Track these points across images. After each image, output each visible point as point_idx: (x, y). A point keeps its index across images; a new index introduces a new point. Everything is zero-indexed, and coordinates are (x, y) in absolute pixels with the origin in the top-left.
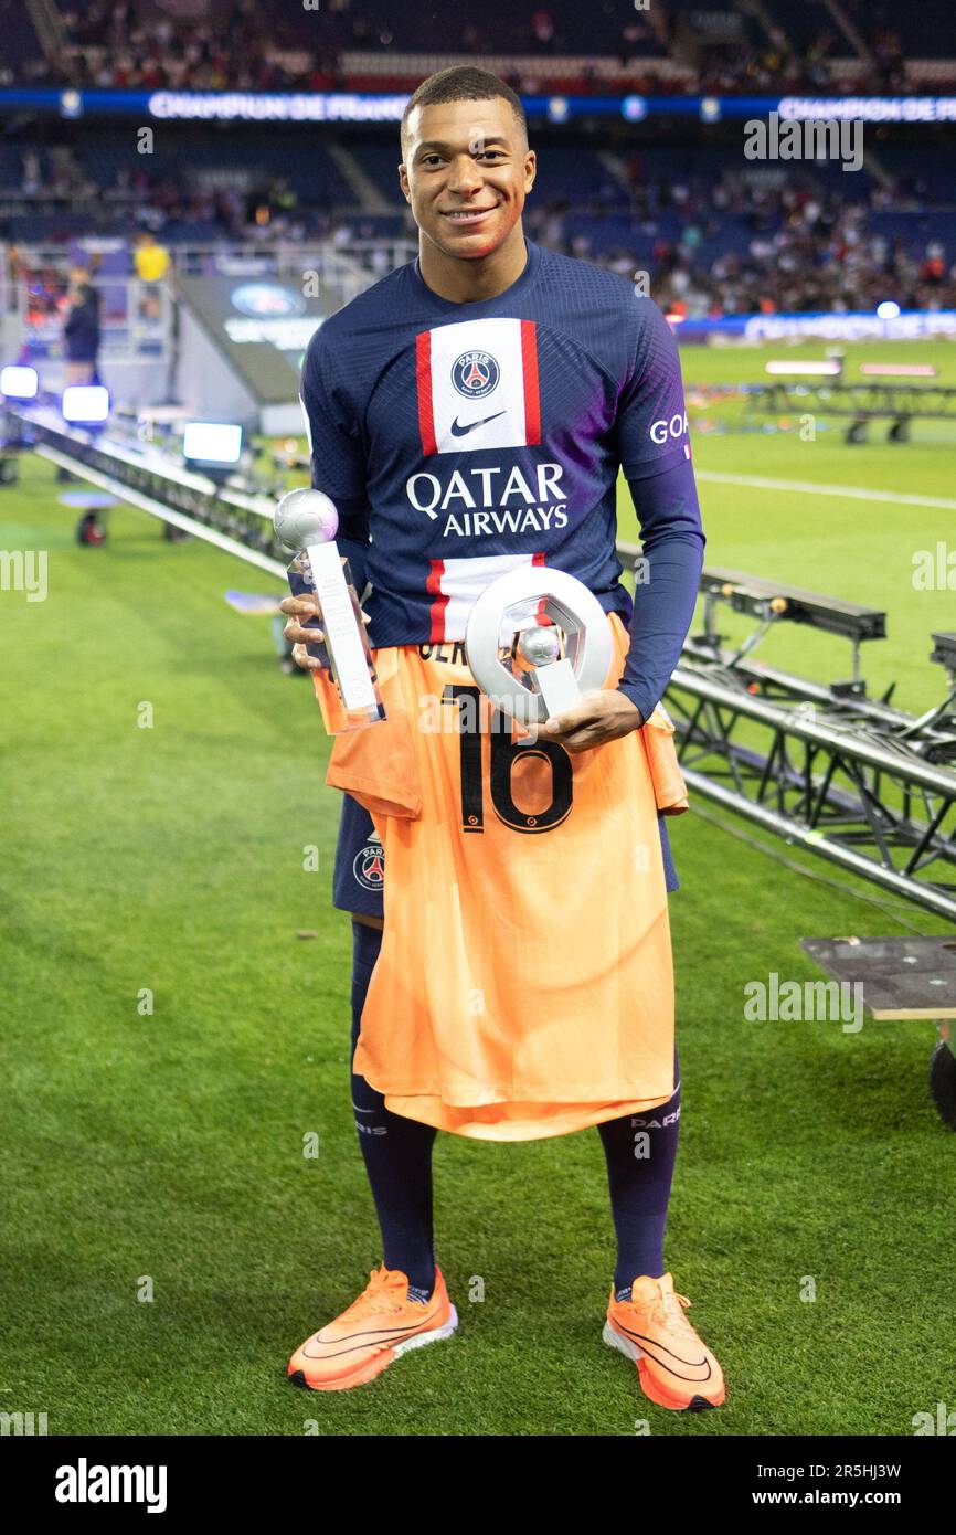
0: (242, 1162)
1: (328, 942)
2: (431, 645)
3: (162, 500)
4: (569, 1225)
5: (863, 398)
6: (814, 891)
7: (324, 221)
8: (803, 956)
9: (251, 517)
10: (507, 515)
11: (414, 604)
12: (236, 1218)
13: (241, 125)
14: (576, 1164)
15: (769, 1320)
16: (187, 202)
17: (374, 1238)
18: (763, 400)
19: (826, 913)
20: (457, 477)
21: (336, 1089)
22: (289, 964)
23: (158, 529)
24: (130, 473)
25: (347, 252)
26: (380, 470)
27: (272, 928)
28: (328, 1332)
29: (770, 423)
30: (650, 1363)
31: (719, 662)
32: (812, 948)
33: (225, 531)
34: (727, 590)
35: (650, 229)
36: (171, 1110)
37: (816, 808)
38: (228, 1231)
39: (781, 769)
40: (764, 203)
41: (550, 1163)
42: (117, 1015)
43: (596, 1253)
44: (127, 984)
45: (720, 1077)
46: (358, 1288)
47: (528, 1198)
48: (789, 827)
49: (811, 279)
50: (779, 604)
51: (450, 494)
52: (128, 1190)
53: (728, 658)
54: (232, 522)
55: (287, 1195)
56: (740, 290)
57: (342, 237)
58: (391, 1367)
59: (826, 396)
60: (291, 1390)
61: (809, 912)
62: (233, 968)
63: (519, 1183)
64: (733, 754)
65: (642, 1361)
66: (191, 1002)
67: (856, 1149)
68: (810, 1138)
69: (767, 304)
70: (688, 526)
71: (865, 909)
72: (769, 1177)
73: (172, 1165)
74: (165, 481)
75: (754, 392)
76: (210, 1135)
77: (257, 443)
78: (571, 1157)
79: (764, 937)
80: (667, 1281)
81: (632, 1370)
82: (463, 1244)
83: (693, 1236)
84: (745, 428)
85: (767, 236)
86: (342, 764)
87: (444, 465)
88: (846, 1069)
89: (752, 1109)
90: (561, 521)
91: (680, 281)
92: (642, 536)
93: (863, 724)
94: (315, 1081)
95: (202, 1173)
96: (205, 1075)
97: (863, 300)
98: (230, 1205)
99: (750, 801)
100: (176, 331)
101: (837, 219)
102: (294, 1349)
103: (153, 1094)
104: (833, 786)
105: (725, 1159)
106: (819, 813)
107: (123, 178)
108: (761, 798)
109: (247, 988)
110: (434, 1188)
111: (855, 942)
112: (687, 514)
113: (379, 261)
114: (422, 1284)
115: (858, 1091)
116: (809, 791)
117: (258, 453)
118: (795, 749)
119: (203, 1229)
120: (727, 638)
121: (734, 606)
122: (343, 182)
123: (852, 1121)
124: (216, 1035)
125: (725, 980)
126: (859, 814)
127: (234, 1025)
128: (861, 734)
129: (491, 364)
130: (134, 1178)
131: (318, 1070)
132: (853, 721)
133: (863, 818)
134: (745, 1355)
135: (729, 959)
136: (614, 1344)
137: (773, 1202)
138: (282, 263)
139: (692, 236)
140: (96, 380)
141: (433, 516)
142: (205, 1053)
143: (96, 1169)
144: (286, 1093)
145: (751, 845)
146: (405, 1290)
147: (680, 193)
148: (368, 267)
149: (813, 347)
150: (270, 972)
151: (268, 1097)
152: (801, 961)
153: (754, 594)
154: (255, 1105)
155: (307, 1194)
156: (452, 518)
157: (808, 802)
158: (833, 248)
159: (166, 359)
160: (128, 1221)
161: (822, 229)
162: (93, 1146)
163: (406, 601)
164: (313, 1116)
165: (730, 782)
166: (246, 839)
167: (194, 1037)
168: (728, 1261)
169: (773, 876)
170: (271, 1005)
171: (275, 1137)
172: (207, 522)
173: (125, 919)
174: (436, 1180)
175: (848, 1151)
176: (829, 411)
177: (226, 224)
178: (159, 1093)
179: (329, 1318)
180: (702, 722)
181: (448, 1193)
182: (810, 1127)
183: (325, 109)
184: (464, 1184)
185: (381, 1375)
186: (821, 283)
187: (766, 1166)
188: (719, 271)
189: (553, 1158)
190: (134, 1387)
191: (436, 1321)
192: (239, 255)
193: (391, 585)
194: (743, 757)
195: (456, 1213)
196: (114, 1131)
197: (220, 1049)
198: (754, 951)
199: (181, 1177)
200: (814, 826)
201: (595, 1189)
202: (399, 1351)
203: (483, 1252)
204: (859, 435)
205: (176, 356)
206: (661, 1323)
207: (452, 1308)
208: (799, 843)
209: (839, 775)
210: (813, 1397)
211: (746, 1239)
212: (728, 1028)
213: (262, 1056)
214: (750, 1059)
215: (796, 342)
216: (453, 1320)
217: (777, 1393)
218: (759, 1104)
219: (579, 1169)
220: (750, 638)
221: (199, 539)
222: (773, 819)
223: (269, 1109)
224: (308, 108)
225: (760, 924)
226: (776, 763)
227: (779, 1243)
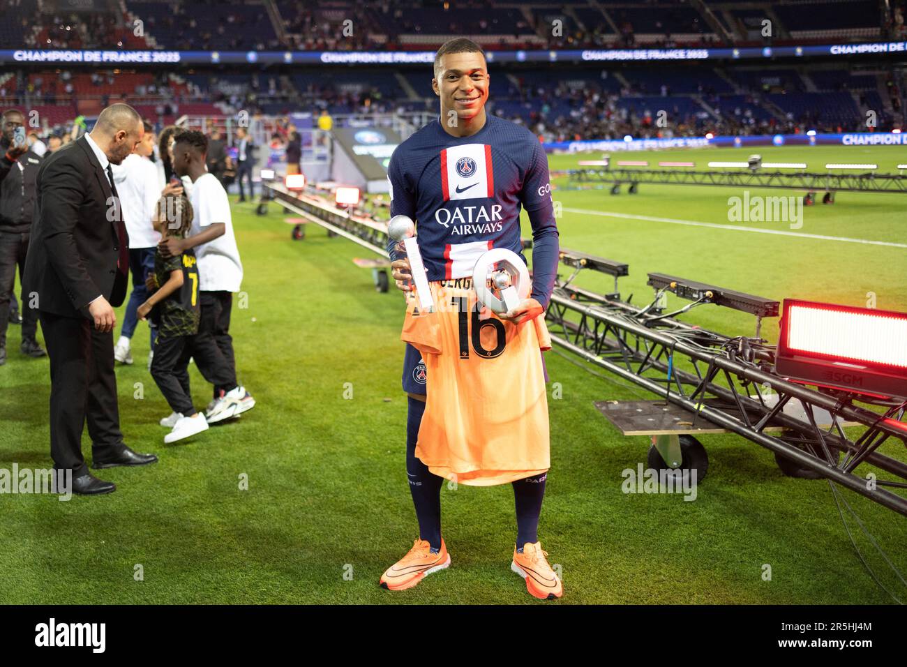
0: (361, 495)
1: (396, 403)
2: (446, 280)
3: (327, 221)
4: (497, 521)
5: (618, 175)
6: (599, 381)
7: (393, 104)
8: (594, 408)
9: (364, 227)
10: (478, 226)
11: (438, 263)
12: (359, 518)
13: (359, 66)
14: (499, 496)
15: (581, 561)
16: (336, 97)
17: (416, 527)
18: (576, 177)
19: (604, 391)
20: (458, 210)
21: (400, 464)
22: (380, 412)
23: (325, 232)
24: (313, 209)
25: (403, 117)
26: (422, 207)
27: (372, 397)
28: (396, 566)
29: (580, 186)
30: (531, 579)
31: (558, 286)
32: (598, 405)
33: (353, 233)
34: (562, 256)
35: (528, 106)
36: (332, 473)
37: (599, 347)
38: (355, 523)
39: (585, 330)
40: (576, 95)
41: (489, 495)
42: (309, 434)
43: (508, 533)
44: (313, 421)
45: (560, 459)
46: (409, 548)
47: (480, 510)
48: (588, 355)
49: (596, 126)
50: (583, 262)
51: (454, 217)
52: (314, 506)
53: (562, 284)
54: (356, 229)
55: (379, 508)
56: (566, 131)
57: (401, 111)
58: (423, 580)
59: (602, 174)
60: (382, 590)
61: (597, 390)
62: (357, 414)
63: (476, 503)
64: (564, 324)
65: (528, 578)
66: (339, 428)
67: (617, 490)
68: (598, 485)
69: (577, 137)
70: (553, 229)
71: (620, 389)
72: (581, 501)
73: (332, 496)
74: (328, 212)
75: (572, 173)
76: (348, 483)
77: (366, 196)
78: (497, 493)
79: (578, 401)
80: (538, 545)
81: (523, 582)
82: (453, 529)
83: (549, 526)
84: (568, 188)
85: (577, 109)
86: (408, 331)
87: (452, 205)
88: (613, 456)
89: (573, 472)
90: (499, 228)
91: (541, 127)
92: (533, 234)
93: (619, 312)
94: (391, 461)
95: (344, 499)
96: (345, 459)
97: (617, 134)
98: (356, 513)
99: (572, 344)
100: (332, 151)
101: (607, 100)
102: (382, 573)
103: (324, 466)
104: (606, 337)
105: (562, 493)
106: (600, 349)
107: (310, 88)
108: (576, 343)
109: (363, 422)
110: (441, 506)
111: (616, 403)
112: (552, 224)
113: (416, 120)
114: (436, 546)
115: (617, 465)
116: (597, 339)
117: (366, 201)
118: (590, 322)
119: (345, 523)
120: (562, 276)
121: (564, 262)
122: (400, 88)
123: (615, 478)
124: (350, 442)
125: (562, 418)
126: (618, 349)
127: (357, 438)
128: (618, 316)
129: (473, 163)
130: (316, 501)
131: (392, 456)
132: (614, 310)
133: (619, 351)
134: (571, 576)
135: (563, 410)
136: (516, 571)
137: (582, 512)
138: (376, 122)
139: (546, 109)
140: (299, 172)
141: (447, 226)
142: (346, 449)
143: (301, 497)
144: (379, 466)
145: (572, 362)
146: (429, 548)
147: (541, 91)
148: (411, 123)
149: (597, 154)
150: (372, 416)
151: (372, 467)
152: (593, 410)
153: (573, 257)
154: (366, 471)
155: (388, 508)
156: (455, 227)
157: (596, 344)
158: (605, 113)
159: (328, 162)
160: (314, 519)
161: (600, 105)
162: (299, 488)
163: (434, 262)
164: (390, 476)
165: (563, 336)
166: (362, 361)
167: (341, 443)
168: (563, 536)
169: (582, 375)
170: (373, 430)
171: (375, 484)
172: (346, 229)
173: (313, 394)
174: (441, 503)
175: (613, 490)
176: (604, 181)
177: (352, 106)
178: (326, 466)
179: (397, 560)
180: (551, 311)
181: (446, 508)
182: (597, 480)
183: (393, 58)
184: (454, 504)
185: (419, 584)
186: (600, 128)
187: (579, 497)
188: (557, 123)
189: (490, 493)
190: (316, 588)
191: (442, 561)
192: (358, 119)
193: (427, 255)
194: (569, 325)
195: (450, 516)
196: (308, 482)
197: (352, 448)
198: (574, 407)
199: (336, 501)
200: (598, 354)
201: (509, 506)
202: (426, 573)
203: (461, 532)
204: (617, 191)
205: (332, 161)
206: (536, 563)
207: (448, 554)
208: (592, 361)
209: (609, 333)
210: (599, 594)
211: (571, 527)
212: (563, 439)
213: (369, 451)
214: (572, 452)
215: (589, 152)
216: (449, 561)
217: (584, 592)
218: (576, 470)
219: (501, 498)
220: (571, 276)
221: (341, 236)
222: (581, 351)
223: (373, 473)
224: (386, 58)
225: (576, 395)
226: (583, 328)
227: (584, 529)
